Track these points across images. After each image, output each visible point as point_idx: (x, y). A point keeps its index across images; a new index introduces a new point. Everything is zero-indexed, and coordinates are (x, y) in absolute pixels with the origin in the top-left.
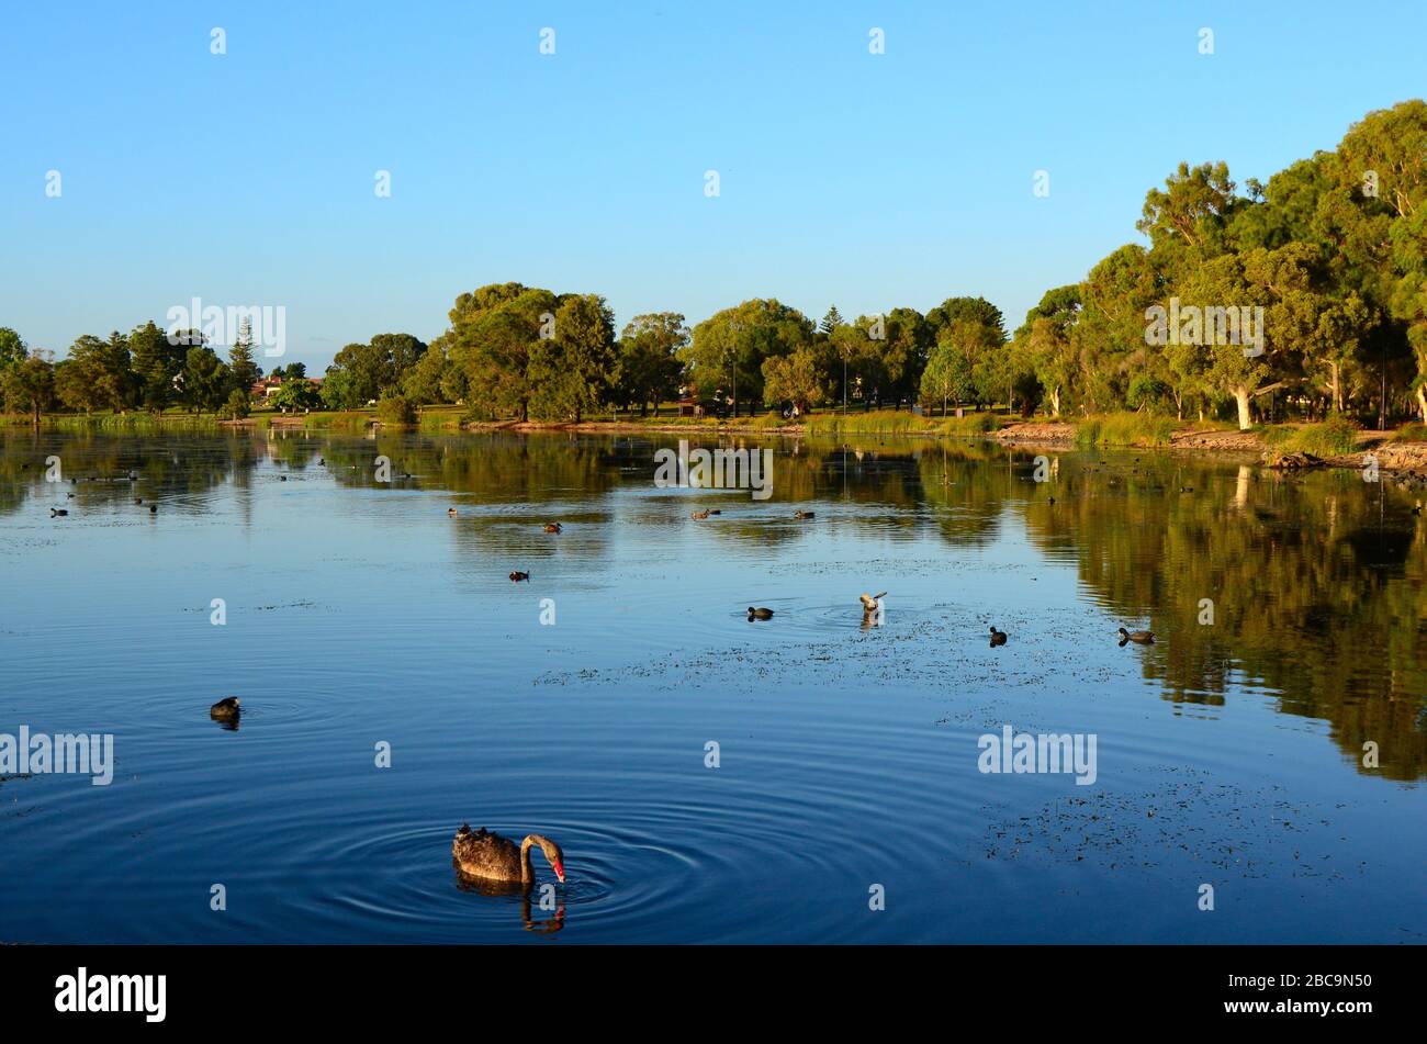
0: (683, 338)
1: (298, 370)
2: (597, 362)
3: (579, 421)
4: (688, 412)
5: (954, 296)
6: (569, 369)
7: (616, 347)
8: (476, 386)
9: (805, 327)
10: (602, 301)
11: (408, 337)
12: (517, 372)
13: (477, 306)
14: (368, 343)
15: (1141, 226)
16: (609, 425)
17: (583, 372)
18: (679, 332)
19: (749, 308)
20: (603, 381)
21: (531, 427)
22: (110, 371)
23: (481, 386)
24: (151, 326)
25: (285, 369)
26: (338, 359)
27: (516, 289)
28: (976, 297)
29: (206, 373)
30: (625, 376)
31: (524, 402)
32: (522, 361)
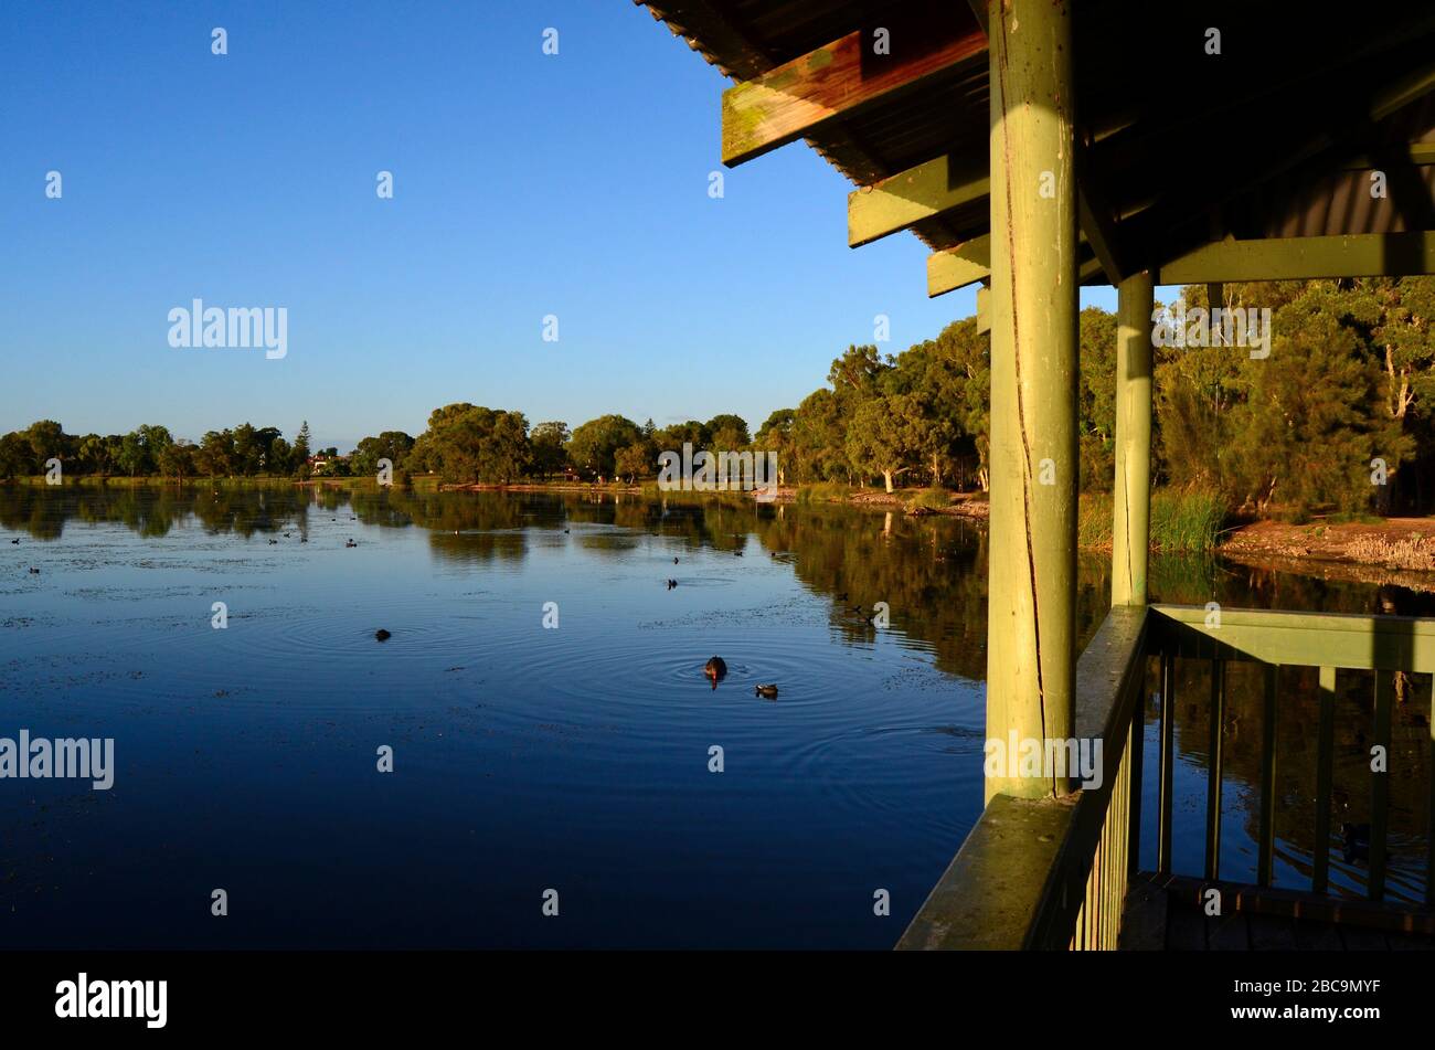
0: (566, 436)
1: (333, 452)
2: (520, 450)
3: (509, 484)
4: (570, 479)
5: (720, 414)
6: (503, 454)
7: (530, 441)
8: (448, 463)
9: (637, 430)
10: (522, 416)
11: (402, 434)
12: (472, 457)
13: (445, 417)
14: (378, 437)
15: (829, 379)
16: (527, 486)
17: (512, 456)
18: (563, 433)
19: (605, 420)
20: (523, 461)
21: (480, 487)
22: (225, 453)
23: (451, 464)
24: (248, 425)
25: (325, 451)
26: (360, 446)
27: (468, 407)
28: (732, 414)
29: (284, 454)
30: (536, 458)
31: (477, 473)
32: (476, 449)
